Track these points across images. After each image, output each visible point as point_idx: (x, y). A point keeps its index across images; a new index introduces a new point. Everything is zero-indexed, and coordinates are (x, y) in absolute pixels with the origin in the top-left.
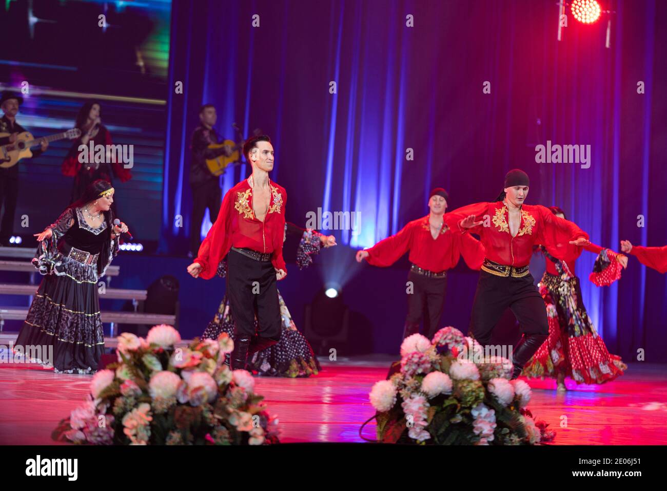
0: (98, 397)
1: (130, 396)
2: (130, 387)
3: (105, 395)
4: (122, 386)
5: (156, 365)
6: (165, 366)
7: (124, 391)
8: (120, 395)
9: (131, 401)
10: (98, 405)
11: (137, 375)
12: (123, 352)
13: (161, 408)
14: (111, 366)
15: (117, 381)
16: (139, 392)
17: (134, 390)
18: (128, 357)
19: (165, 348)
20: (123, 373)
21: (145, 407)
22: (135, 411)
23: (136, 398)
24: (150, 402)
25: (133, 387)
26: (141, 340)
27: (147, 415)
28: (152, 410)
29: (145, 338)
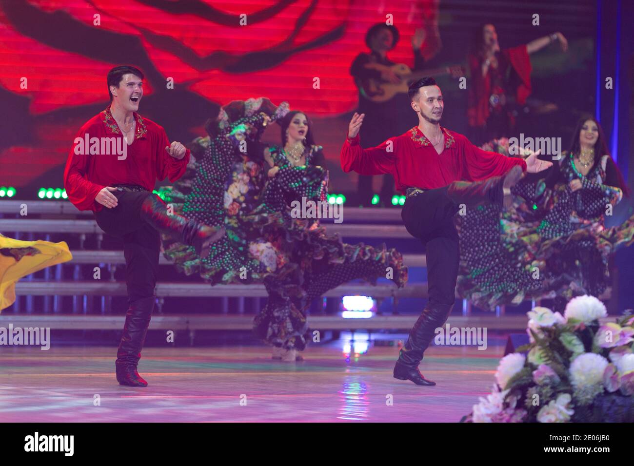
0: (506, 388)
1: (546, 385)
2: (544, 372)
3: (515, 384)
4: (535, 372)
5: (577, 347)
6: (589, 347)
7: (538, 379)
8: (533, 384)
9: (547, 390)
10: (507, 396)
11: (553, 359)
12: (535, 330)
13: (585, 398)
14: (521, 348)
15: (529, 367)
16: (557, 379)
17: (551, 377)
18: (541, 336)
19: (588, 324)
20: (536, 356)
21: (564, 399)
22: (552, 402)
23: (552, 388)
24: (571, 392)
25: (549, 373)
26: (557, 315)
27: (567, 408)
28: (574, 402)
29: (562, 314)
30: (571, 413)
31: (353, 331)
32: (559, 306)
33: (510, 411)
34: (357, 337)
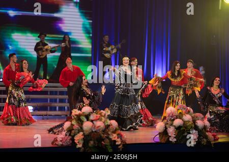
0: (66, 130)
2: (76, 126)
3: (68, 130)
4: (74, 127)
5: (85, 119)
6: (88, 120)
8: (73, 129)
9: (77, 131)
10: (66, 133)
11: (79, 123)
12: (74, 115)
13: (87, 133)
14: (70, 120)
15: (72, 125)
16: (79, 128)
18: (75, 117)
19: (87, 114)
20: (74, 122)
21: (82, 133)
22: (78, 134)
24: (83, 131)
25: (77, 127)
27: (82, 135)
28: (84, 134)
30: (83, 137)
33: (67, 137)
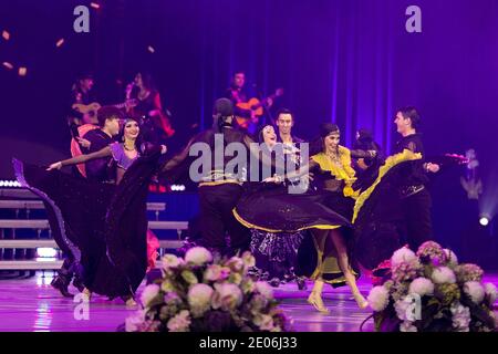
0: (147, 306)
1: (173, 304)
2: (173, 297)
3: (153, 305)
4: (166, 297)
5: (193, 279)
6: (200, 280)
7: (168, 301)
8: (165, 304)
9: (174, 308)
10: (148, 312)
11: (178, 288)
12: (166, 269)
13: (198, 313)
14: (157, 281)
15: (163, 293)
16: (180, 301)
17: (176, 300)
18: (170, 273)
19: (200, 265)
20: (167, 286)
21: (185, 313)
22: (177, 316)
23: (178, 306)
24: (189, 309)
25: (175, 297)
26: (181, 259)
27: (187, 319)
28: (191, 315)
29: (183, 258)
30: (189, 322)
31: (43, 270)
32: (181, 254)
33: (150, 322)
34: (46, 274)
